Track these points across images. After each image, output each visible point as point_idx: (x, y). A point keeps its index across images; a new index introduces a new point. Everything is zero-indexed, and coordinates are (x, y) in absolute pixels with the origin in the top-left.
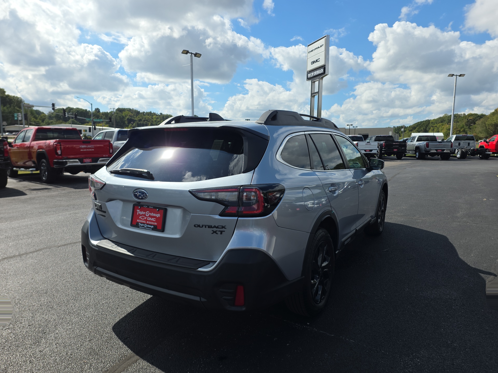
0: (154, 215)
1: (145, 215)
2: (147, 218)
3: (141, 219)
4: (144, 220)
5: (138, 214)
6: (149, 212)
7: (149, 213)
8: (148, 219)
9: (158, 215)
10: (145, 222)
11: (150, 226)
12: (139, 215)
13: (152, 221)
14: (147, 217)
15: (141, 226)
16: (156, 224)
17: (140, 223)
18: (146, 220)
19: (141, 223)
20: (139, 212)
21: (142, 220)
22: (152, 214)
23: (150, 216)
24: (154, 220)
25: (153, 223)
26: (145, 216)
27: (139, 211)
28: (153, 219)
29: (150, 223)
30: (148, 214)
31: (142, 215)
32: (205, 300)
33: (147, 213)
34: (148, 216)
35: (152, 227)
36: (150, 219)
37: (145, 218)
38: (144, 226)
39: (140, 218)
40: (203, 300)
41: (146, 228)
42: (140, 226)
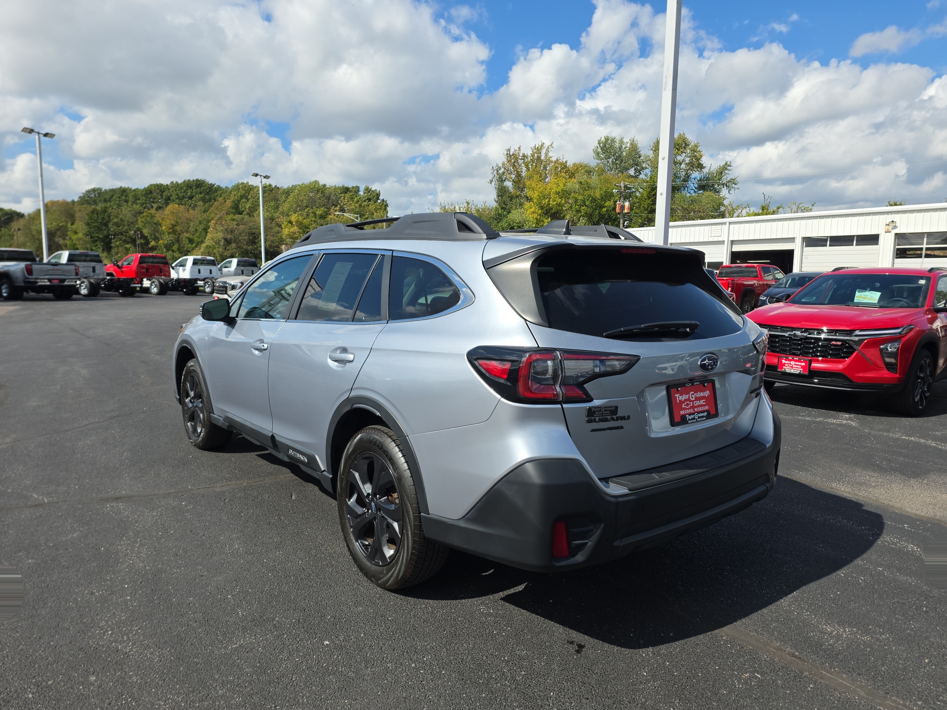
0: (702, 394)
1: (689, 400)
2: (693, 404)
3: (685, 409)
6: (693, 392)
11: (702, 415)
14: (693, 401)
16: (707, 408)
18: (693, 407)
20: (679, 397)
21: (687, 409)
23: (697, 399)
24: (704, 402)
26: (690, 401)
28: (702, 402)
29: (700, 409)
30: (692, 396)
31: (686, 400)
33: (692, 394)
34: (694, 399)
35: (705, 414)
36: (697, 403)
37: (690, 404)
39: (683, 407)
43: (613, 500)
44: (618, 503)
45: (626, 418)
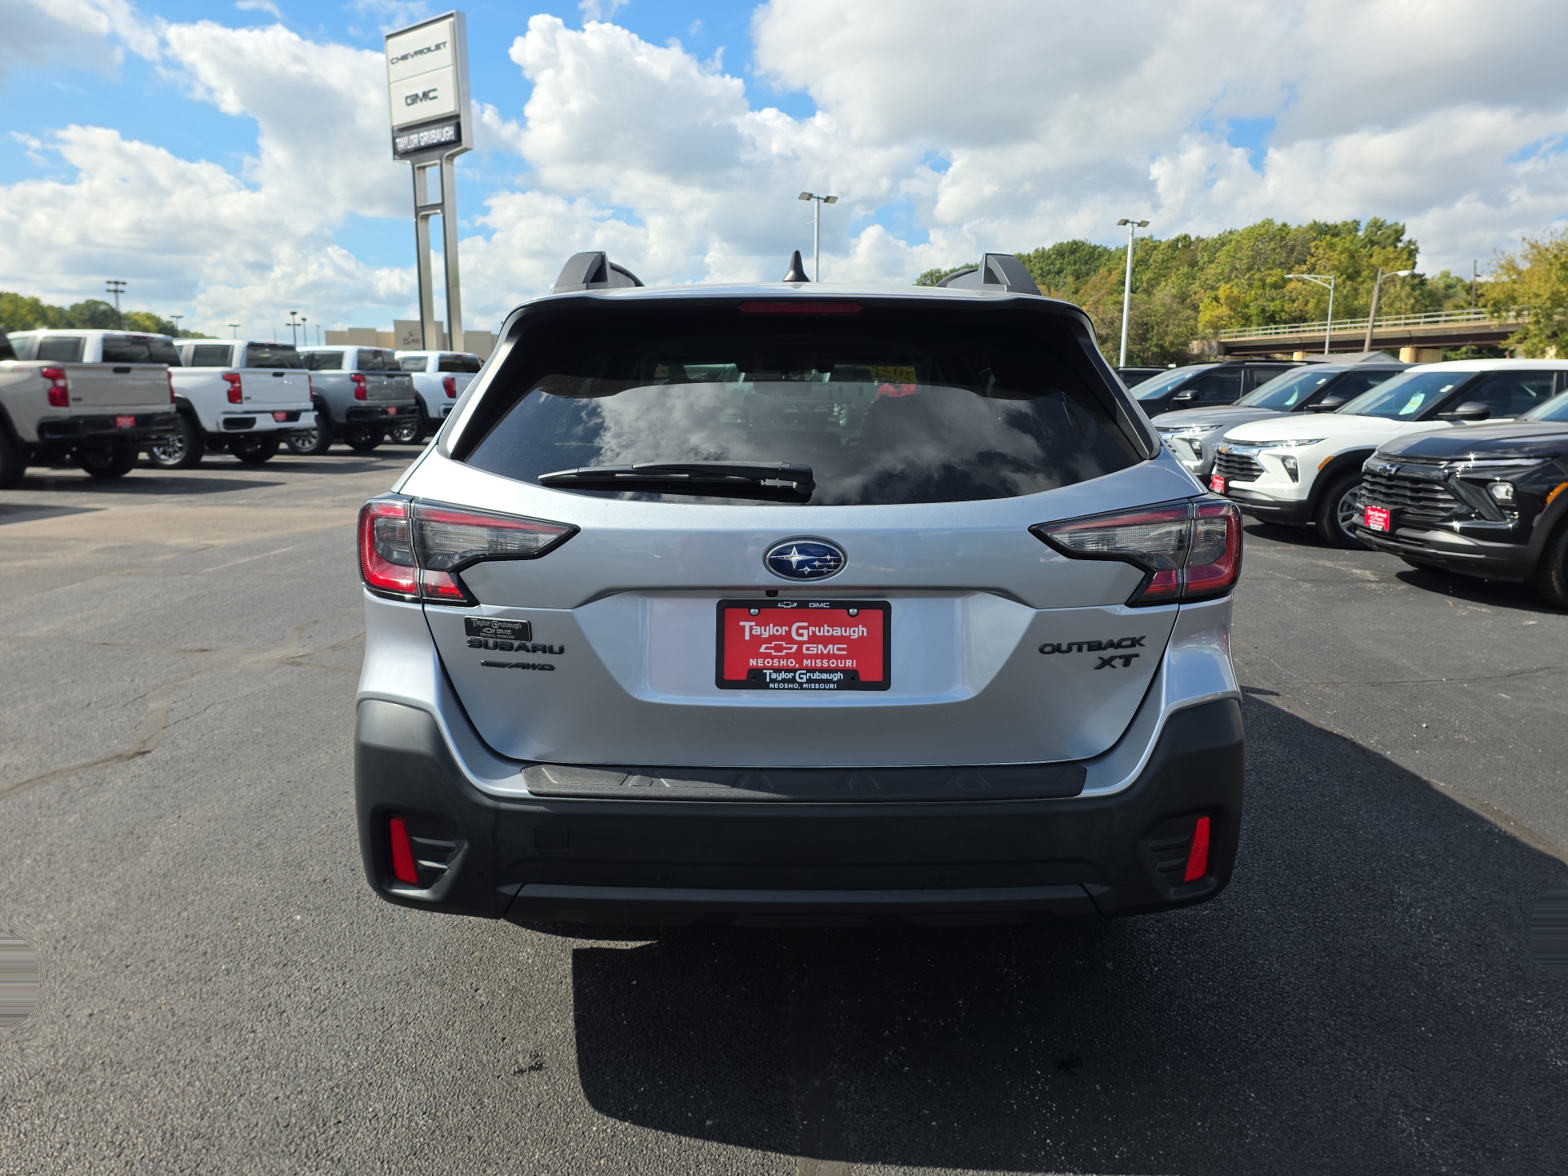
0: (838, 632)
1: (788, 638)
2: (800, 649)
3: (766, 656)
4: (788, 656)
5: (747, 637)
6: (806, 624)
7: (810, 625)
8: (808, 649)
9: (857, 632)
10: (792, 663)
11: (825, 676)
12: (757, 640)
13: (829, 657)
14: (801, 644)
15: (779, 682)
16: (849, 663)
17: (768, 672)
18: (799, 656)
19: (777, 670)
20: (751, 628)
21: (773, 658)
22: (826, 631)
23: (814, 639)
24: (838, 649)
25: (833, 664)
26: (791, 641)
27: (753, 624)
28: (832, 649)
30: (801, 631)
31: (773, 638)
32: (1105, 889)
35: (837, 677)
38: (793, 680)
39: (762, 650)
40: (1097, 890)
41: (804, 686)
42: (773, 681)
43: (489, 802)
44: (498, 812)
45: (556, 649)
